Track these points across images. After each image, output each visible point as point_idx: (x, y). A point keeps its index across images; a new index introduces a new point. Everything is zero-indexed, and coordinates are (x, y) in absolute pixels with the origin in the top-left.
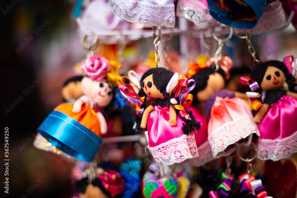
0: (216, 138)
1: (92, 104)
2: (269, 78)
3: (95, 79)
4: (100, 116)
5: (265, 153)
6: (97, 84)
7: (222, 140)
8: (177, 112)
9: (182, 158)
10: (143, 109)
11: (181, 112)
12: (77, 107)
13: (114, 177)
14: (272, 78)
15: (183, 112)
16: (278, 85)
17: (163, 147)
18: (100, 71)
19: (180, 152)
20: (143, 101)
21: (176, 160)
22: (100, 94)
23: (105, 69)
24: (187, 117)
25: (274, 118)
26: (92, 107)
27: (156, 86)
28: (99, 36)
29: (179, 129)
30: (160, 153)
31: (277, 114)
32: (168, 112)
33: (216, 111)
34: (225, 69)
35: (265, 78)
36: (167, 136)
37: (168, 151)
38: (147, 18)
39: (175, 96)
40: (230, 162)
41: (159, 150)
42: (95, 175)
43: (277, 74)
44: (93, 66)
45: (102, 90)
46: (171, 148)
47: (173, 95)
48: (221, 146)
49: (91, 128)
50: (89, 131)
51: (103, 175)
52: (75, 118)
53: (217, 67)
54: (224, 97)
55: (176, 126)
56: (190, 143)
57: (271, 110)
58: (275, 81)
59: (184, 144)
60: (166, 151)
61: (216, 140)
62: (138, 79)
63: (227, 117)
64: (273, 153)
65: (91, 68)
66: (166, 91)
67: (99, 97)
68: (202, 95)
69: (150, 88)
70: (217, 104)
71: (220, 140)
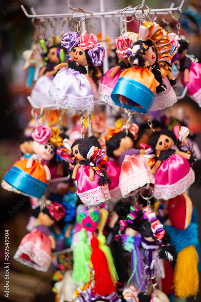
0: (123, 185)
1: (40, 160)
2: (161, 143)
3: (41, 143)
4: (46, 168)
5: (159, 194)
6: (42, 147)
7: (127, 187)
8: (95, 171)
9: (98, 201)
10: (74, 166)
11: (97, 171)
12: (29, 164)
13: (57, 208)
14: (163, 144)
15: (98, 171)
16: (168, 148)
17: (86, 194)
18: (44, 137)
19: (96, 198)
20: (74, 160)
21: (94, 202)
22: (45, 153)
23: (48, 136)
24: (101, 174)
25: (164, 170)
26: (40, 162)
27: (80, 154)
28: (44, 108)
29: (95, 182)
30: (84, 197)
31: (167, 168)
32: (89, 170)
33: (125, 166)
34: (133, 133)
35: (158, 144)
36: (88, 187)
37: (89, 196)
38: (74, 106)
39: (93, 161)
40: (137, 198)
41: (84, 196)
42: (44, 205)
43: (167, 141)
44: (39, 134)
45: (47, 151)
46: (90, 194)
47: (92, 159)
48: (127, 191)
49: (39, 178)
50: (38, 181)
51: (49, 206)
52: (28, 173)
53: (127, 132)
54: (131, 155)
55: (94, 180)
56: (104, 191)
57: (162, 165)
58: (165, 146)
59: (99, 193)
60: (88, 196)
61: (123, 187)
62: (70, 145)
63: (131, 171)
64: (165, 194)
65: (38, 136)
66: (87, 157)
67: (44, 155)
68: (117, 153)
69: (77, 155)
70: (126, 160)
71: (126, 187)
